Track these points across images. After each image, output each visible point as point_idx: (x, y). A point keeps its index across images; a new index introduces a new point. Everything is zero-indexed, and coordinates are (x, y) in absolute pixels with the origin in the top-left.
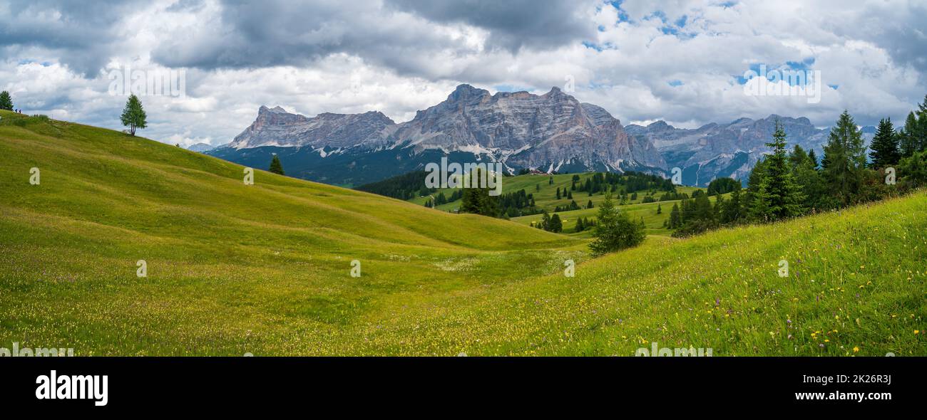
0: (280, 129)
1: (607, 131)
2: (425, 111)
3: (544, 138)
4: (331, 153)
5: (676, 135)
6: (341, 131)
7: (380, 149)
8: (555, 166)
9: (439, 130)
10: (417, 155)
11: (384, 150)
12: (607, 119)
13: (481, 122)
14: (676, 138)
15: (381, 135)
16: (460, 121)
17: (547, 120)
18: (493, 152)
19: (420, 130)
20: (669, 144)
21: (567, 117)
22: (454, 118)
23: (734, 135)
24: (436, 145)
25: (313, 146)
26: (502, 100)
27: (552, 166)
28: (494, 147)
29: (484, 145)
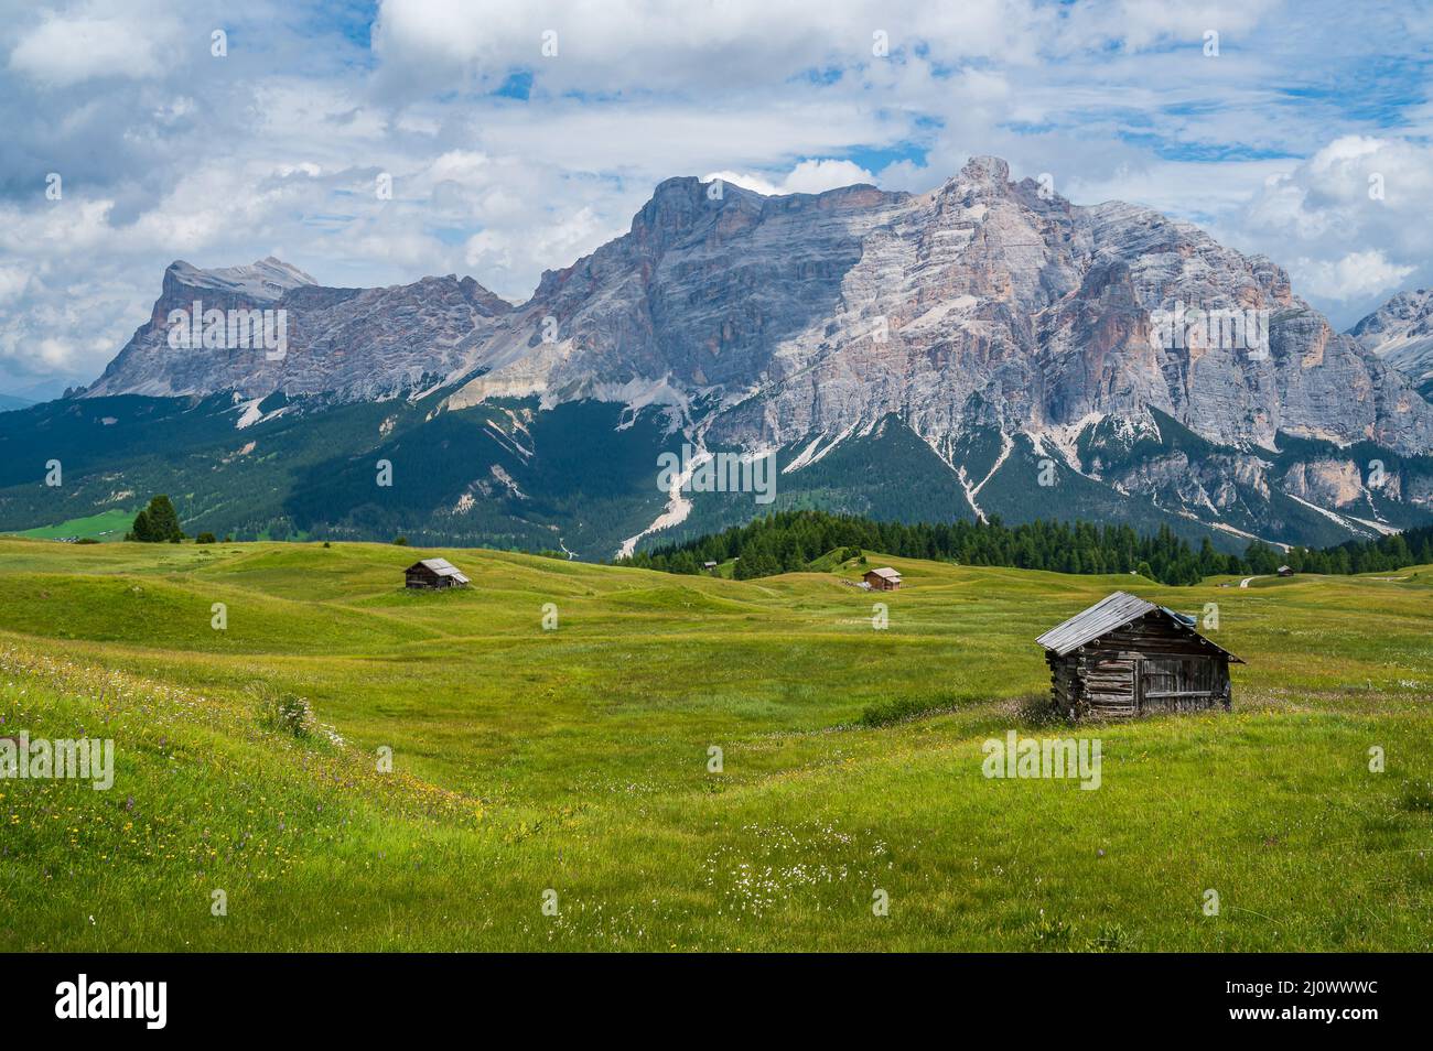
2: (569, 270)
4: (271, 415)
6: (331, 344)
7: (394, 395)
13: (692, 299)
18: (696, 401)
25: (241, 391)
26: (780, 220)
27: (816, 442)
28: (709, 384)
29: (684, 376)
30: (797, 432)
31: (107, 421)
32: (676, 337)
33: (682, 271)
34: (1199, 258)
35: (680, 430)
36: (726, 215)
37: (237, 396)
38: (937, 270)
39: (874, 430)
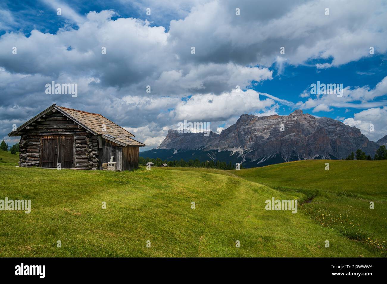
2: (226, 130)
6: (189, 141)
7: (197, 149)
8: (265, 159)
13: (245, 134)
18: (244, 151)
24: (217, 147)
25: (175, 148)
26: (261, 121)
27: (263, 159)
28: (247, 148)
29: (243, 147)
30: (260, 157)
31: (155, 152)
32: (242, 140)
33: (244, 129)
34: (340, 127)
35: (241, 156)
36: (252, 120)
37: (174, 149)
38: (287, 128)
39: (274, 156)
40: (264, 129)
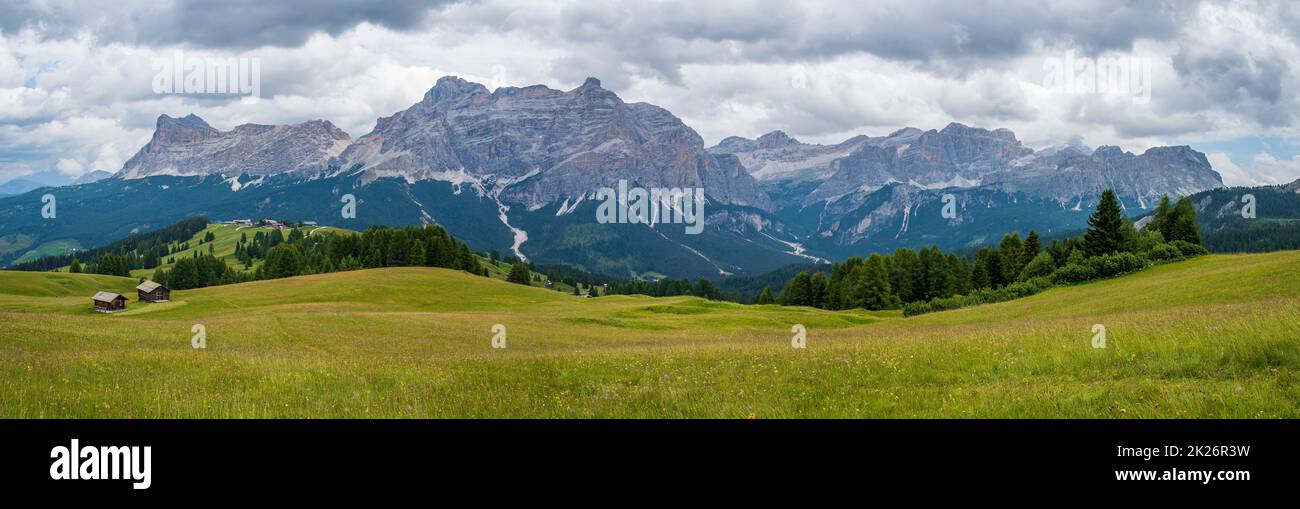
0: (183, 149)
1: (663, 147)
2: (391, 118)
3: (561, 159)
4: (247, 184)
5: (799, 154)
6: (266, 151)
7: (317, 177)
8: (571, 203)
9: (405, 148)
10: (365, 186)
11: (321, 180)
12: (674, 128)
13: (470, 134)
14: (802, 159)
15: (325, 157)
16: (437, 134)
17: (568, 130)
18: (483, 182)
19: (379, 147)
20: (788, 168)
21: (599, 126)
22: (427, 129)
23: (885, 154)
24: (396, 169)
25: (225, 173)
26: (506, 99)
27: (568, 201)
28: (486, 174)
29: (472, 169)
30: (554, 198)
31: (165, 187)
32: (465, 151)
33: (460, 120)
35: (485, 195)
36: (475, 95)
37: (225, 176)
40: (523, 123)
